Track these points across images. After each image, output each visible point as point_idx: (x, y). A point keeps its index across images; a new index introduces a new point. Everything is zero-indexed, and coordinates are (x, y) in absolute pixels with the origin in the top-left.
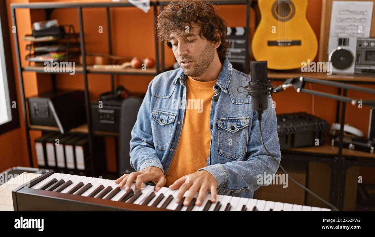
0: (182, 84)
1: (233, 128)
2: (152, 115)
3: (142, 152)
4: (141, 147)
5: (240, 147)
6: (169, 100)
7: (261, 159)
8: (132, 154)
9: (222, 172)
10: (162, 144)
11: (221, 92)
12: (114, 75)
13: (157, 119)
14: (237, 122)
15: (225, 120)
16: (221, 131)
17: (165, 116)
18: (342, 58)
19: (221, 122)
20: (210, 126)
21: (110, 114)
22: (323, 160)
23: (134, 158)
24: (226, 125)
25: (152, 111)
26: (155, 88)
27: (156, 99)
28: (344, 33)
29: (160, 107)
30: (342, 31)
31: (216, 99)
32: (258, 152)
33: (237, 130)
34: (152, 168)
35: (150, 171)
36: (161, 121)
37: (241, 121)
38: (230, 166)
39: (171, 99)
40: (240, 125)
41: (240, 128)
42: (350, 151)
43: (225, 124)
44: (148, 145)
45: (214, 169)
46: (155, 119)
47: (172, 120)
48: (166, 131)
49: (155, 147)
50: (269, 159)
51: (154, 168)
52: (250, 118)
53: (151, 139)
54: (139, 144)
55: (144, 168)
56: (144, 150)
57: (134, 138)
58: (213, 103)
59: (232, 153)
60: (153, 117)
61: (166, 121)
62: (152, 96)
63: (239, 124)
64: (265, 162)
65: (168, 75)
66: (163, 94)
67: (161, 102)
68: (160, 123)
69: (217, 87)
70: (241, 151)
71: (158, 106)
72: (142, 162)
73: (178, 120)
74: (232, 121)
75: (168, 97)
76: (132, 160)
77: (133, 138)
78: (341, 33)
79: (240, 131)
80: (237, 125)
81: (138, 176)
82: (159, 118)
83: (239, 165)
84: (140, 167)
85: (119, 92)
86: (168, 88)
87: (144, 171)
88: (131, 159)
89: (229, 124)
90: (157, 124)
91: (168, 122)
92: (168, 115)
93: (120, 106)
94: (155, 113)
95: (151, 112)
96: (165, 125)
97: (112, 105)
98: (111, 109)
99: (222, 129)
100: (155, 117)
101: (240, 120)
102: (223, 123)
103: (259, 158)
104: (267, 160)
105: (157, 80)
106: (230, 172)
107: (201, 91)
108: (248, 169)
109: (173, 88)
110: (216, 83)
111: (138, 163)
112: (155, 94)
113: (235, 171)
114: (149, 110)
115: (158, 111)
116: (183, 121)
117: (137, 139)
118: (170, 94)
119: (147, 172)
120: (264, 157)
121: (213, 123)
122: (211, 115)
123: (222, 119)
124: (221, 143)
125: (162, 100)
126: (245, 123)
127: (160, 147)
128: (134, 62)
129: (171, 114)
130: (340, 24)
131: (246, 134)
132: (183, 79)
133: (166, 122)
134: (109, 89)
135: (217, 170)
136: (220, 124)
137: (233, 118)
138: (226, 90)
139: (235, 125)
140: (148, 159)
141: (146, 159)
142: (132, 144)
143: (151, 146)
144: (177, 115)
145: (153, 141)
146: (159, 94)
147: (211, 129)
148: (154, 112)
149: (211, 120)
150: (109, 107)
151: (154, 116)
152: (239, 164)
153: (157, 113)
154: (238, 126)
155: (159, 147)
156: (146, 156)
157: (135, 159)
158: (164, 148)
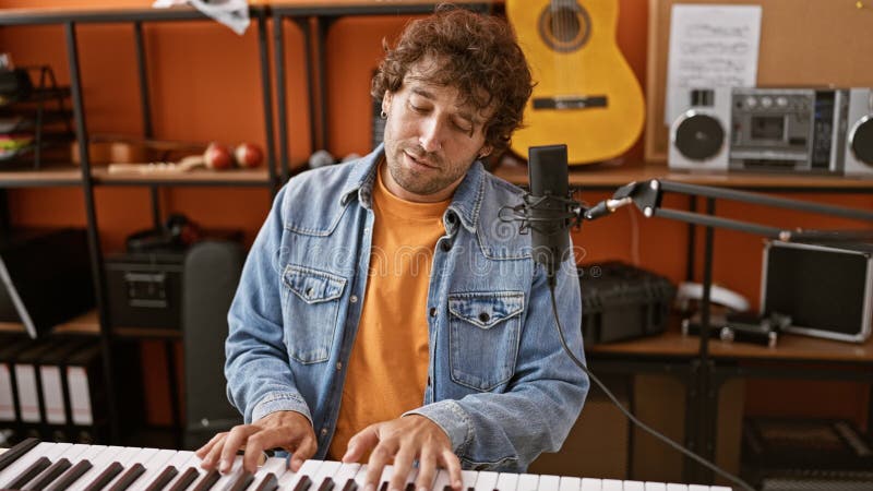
0: (362, 203)
1: (484, 317)
2: (285, 278)
3: (256, 369)
4: (254, 356)
5: (501, 363)
6: (327, 242)
7: (544, 389)
8: (230, 372)
9: (460, 420)
10: (308, 348)
11: (460, 231)
12: (158, 188)
13: (297, 287)
14: (495, 302)
15: (466, 299)
16: (456, 325)
17: (318, 282)
18: (700, 136)
19: (458, 303)
20: (428, 310)
21: (156, 284)
22: (668, 367)
23: (236, 383)
24: (469, 310)
25: (285, 266)
26: (292, 209)
27: (296, 238)
28: (700, 77)
29: (306, 257)
30: (696, 73)
31: (446, 247)
32: (538, 373)
33: (494, 321)
34: (283, 416)
35: (281, 423)
36: (308, 291)
37: (505, 301)
38: (474, 406)
39: (334, 240)
40: (502, 311)
41: (501, 317)
42: (725, 345)
43: (465, 308)
44: (273, 350)
45: (442, 412)
46: (293, 286)
47: (336, 292)
48: (318, 319)
49: (290, 356)
50: (563, 389)
51: (289, 416)
52: (525, 295)
53: (278, 336)
54: (249, 347)
55: (264, 413)
56: (262, 363)
57: (236, 331)
58: (438, 254)
59: (481, 377)
60: (288, 283)
61: (320, 293)
62: (285, 232)
63: (498, 307)
64: (552, 395)
65: (324, 178)
66: (312, 225)
67: (308, 246)
68: (304, 297)
69: (452, 218)
70: (502, 373)
71: (300, 256)
72: (258, 396)
73: (352, 293)
74: (484, 300)
75: (326, 233)
76: (233, 389)
77: (232, 333)
78: (693, 78)
79: (501, 325)
80: (495, 310)
81: (250, 438)
82: (301, 284)
83: (496, 404)
84: (252, 410)
85: (176, 230)
86: (326, 212)
87: (266, 423)
88: (229, 385)
89: (476, 309)
90: (297, 300)
91: (325, 297)
92: (326, 280)
93: (180, 263)
94: (294, 272)
95: (283, 271)
96: (316, 304)
97: (159, 262)
98: (157, 273)
99: (458, 319)
100: (293, 282)
101: (503, 299)
102: (462, 305)
103: (539, 387)
104: (557, 392)
105: (298, 190)
106: (478, 419)
107: (411, 223)
108: (516, 414)
109: (338, 212)
110: (451, 208)
111: (249, 397)
112: (294, 224)
113: (489, 418)
114: (275, 264)
115: (298, 268)
116: (363, 296)
117: (242, 335)
118: (331, 227)
119: (272, 425)
120: (551, 385)
121: (437, 303)
122: (432, 284)
123: (459, 295)
124: (457, 353)
125: (309, 241)
126: (514, 305)
127: (302, 356)
128: (210, 156)
129: (333, 277)
130: (691, 57)
131: (515, 332)
132: (366, 194)
133: (321, 296)
134: (147, 222)
135: (450, 415)
136: (455, 306)
137: (485, 294)
138: (472, 225)
139: (488, 309)
140: (273, 389)
141: (268, 390)
142: (230, 347)
143: (280, 353)
144: (349, 279)
145: (285, 341)
146: (302, 224)
147: (433, 319)
148: (289, 269)
149: (431, 296)
150: (153, 267)
151: (290, 279)
152: (495, 400)
153: (298, 273)
154: (497, 313)
155: (300, 356)
156: (267, 380)
157: (240, 386)
158: (313, 358)
